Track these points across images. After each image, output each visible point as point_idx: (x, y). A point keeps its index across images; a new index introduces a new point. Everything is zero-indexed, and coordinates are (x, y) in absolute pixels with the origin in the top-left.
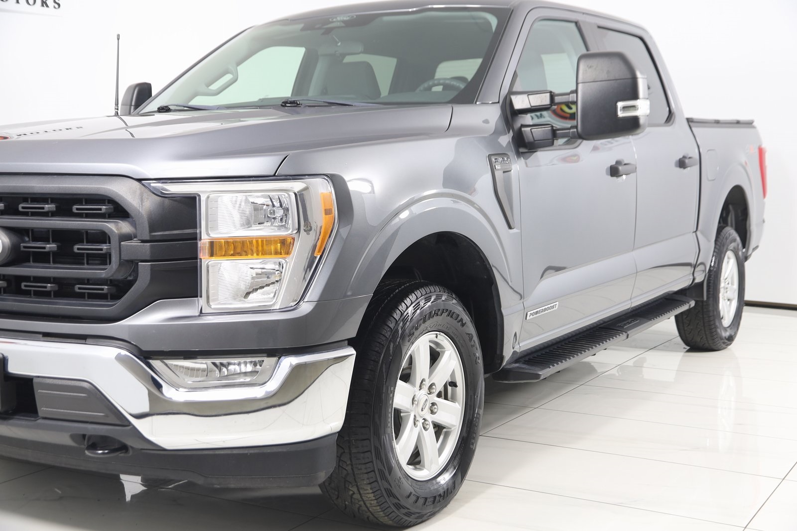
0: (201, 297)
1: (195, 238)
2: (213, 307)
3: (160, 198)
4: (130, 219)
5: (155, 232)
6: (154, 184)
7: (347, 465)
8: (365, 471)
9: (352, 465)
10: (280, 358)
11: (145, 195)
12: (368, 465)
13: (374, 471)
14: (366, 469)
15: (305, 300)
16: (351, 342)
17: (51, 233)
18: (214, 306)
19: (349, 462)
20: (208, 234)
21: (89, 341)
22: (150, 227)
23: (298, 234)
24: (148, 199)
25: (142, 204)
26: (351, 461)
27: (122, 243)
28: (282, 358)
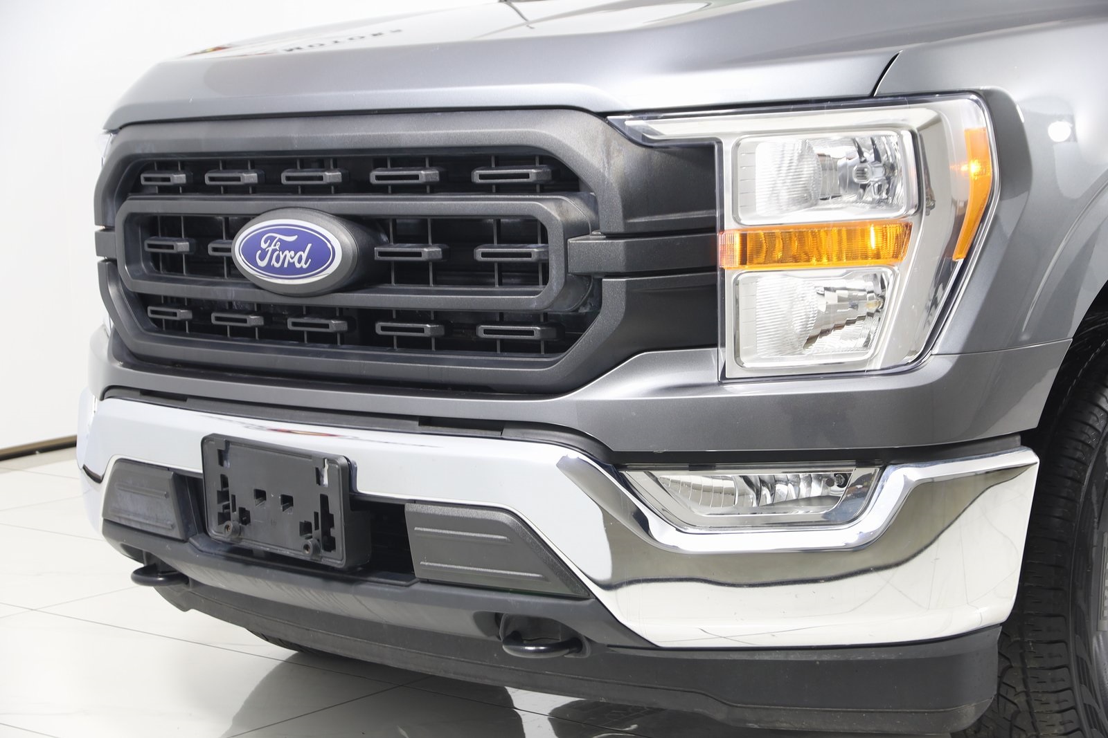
0: (723, 345)
1: (711, 228)
2: (747, 365)
3: (644, 149)
4: (583, 194)
5: (635, 217)
6: (631, 123)
7: (1017, 694)
8: (1057, 708)
9: (1027, 694)
10: (883, 469)
11: (614, 144)
12: (1062, 695)
13: (1074, 708)
14: (1058, 702)
15: (936, 351)
16: (1028, 439)
17: (429, 226)
18: (752, 363)
19: (1020, 688)
20: (737, 220)
21: (508, 432)
22: (624, 207)
23: (918, 215)
24: (619, 151)
25: (608, 163)
26: (1026, 686)
27: (570, 241)
28: (889, 469)
